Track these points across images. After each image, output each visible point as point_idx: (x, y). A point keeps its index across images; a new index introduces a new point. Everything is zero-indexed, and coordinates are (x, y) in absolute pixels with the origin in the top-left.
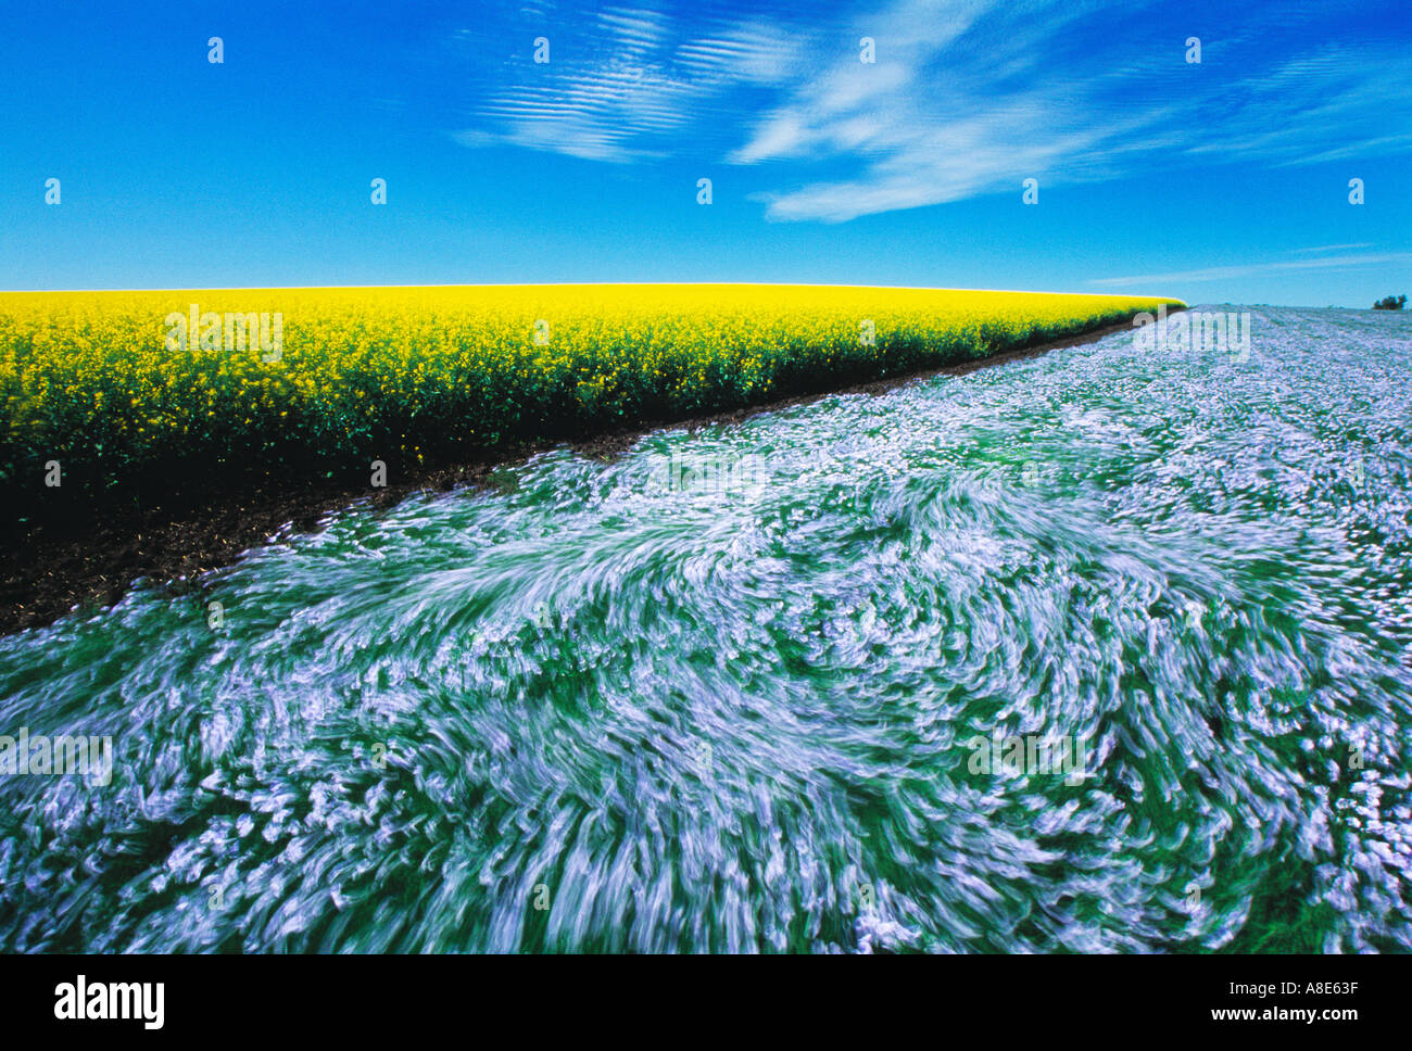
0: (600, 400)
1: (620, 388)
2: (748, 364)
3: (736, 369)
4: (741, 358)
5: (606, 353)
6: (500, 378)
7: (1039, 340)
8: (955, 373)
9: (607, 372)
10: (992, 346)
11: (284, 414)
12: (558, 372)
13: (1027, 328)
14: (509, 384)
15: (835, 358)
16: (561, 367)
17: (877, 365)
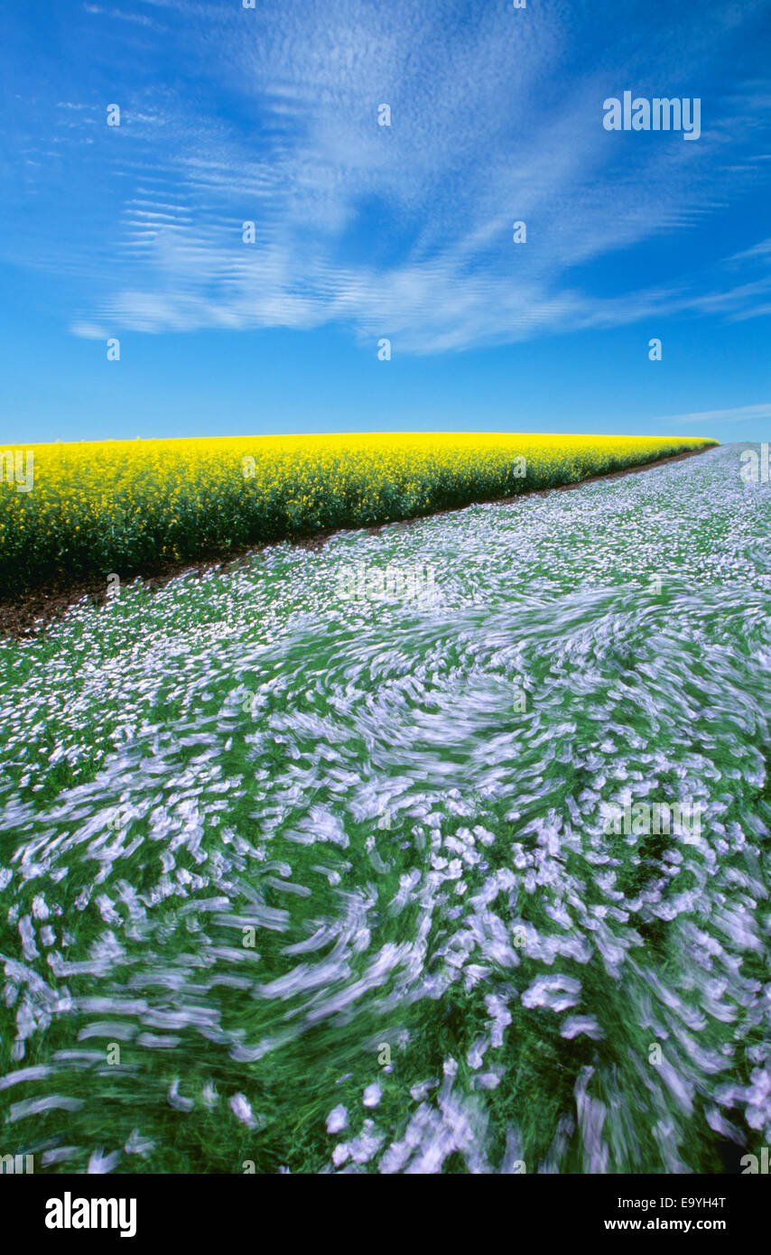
0: (304, 513)
1: (316, 504)
2: (410, 487)
3: (401, 490)
4: (404, 483)
5: (304, 478)
6: (231, 499)
7: (614, 469)
8: (563, 490)
9: (307, 493)
10: (584, 472)
11: (78, 528)
12: (272, 493)
13: (606, 460)
14: (237, 504)
15: (472, 483)
16: (274, 491)
17: (502, 488)
